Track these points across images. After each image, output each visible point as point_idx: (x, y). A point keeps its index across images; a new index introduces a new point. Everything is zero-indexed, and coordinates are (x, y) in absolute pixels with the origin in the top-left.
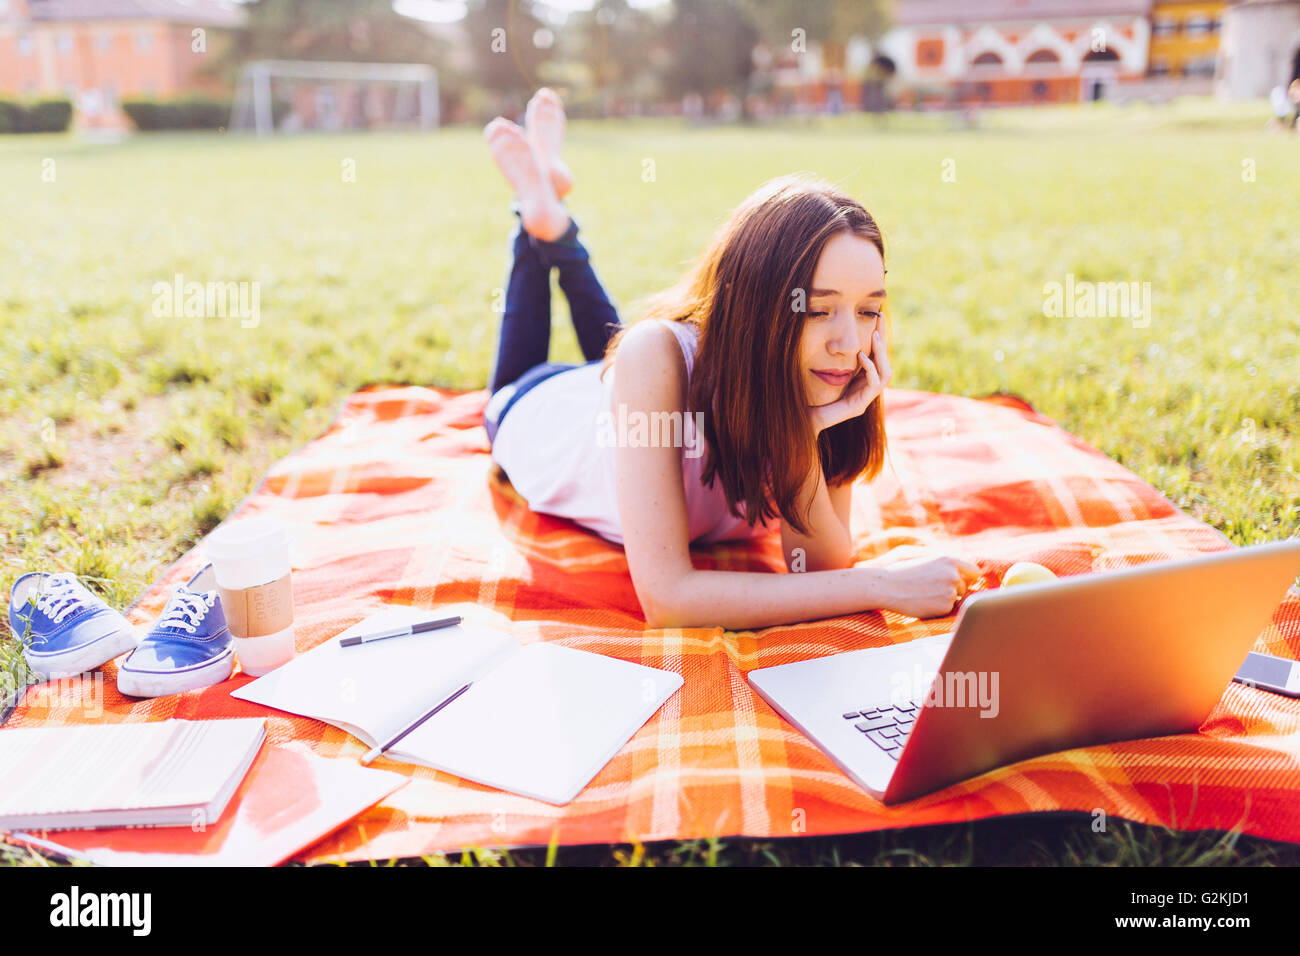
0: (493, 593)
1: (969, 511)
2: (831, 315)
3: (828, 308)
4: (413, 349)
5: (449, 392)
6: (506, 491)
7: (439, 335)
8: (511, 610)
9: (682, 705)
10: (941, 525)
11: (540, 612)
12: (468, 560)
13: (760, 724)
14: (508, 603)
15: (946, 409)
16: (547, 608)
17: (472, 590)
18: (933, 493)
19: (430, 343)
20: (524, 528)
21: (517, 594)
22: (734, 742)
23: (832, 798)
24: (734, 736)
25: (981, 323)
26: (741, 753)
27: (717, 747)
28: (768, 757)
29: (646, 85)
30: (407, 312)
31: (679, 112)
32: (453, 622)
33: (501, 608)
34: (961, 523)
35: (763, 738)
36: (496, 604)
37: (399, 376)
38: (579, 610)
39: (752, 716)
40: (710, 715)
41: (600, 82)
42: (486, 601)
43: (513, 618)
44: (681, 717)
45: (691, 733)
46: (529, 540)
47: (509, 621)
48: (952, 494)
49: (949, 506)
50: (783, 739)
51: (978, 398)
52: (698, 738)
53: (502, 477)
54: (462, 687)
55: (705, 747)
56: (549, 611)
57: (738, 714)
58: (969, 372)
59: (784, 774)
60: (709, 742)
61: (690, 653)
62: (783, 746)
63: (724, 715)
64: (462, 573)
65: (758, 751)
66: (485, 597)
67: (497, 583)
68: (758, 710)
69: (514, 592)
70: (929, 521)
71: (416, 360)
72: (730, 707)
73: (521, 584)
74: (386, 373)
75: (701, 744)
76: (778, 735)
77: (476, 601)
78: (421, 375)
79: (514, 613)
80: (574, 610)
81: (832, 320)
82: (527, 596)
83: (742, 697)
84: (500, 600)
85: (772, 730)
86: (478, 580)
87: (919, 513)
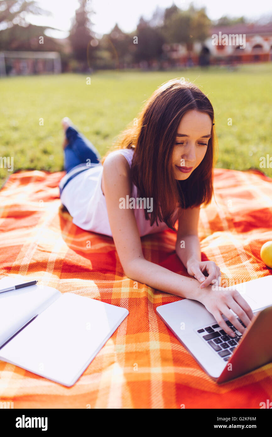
0: (52, 266)
1: (245, 222)
2: (185, 144)
3: (183, 141)
4: (39, 154)
5: (48, 172)
6: (65, 215)
7: (49, 149)
8: (60, 273)
9: (128, 327)
10: (234, 230)
11: (72, 274)
12: (44, 251)
13: (161, 340)
14: (59, 270)
15: (233, 176)
16: (75, 272)
17: (44, 265)
18: (230, 214)
19: (45, 152)
20: (70, 233)
21: (63, 266)
22: (149, 351)
23: (193, 385)
24: (149, 347)
25: (243, 140)
26: (152, 356)
27: (141, 353)
28: (164, 360)
29: (128, 58)
30: (40, 140)
31: (139, 67)
32: (33, 283)
33: (56, 273)
34: (242, 227)
35: (162, 348)
36: (54, 271)
37: (32, 166)
38: (88, 273)
39: (157, 335)
40: (139, 334)
41: (113, 57)
42: (50, 270)
43: (61, 278)
44: (126, 334)
45: (130, 344)
46: (71, 238)
47: (59, 279)
48: (238, 214)
49: (237, 219)
50: (171, 349)
51: (244, 171)
52: (133, 347)
53: (64, 209)
54: (33, 318)
55: (136, 352)
56: (75, 273)
57: (151, 333)
58: (240, 160)
59: (171, 370)
60: (138, 350)
61: (132, 297)
62: (171, 352)
63: (144, 334)
64: (40, 257)
65: (160, 356)
66: (49, 268)
67: (55, 262)
68: (160, 331)
69: (61, 266)
70: (230, 228)
71: (39, 160)
72: (148, 329)
73: (64, 262)
74: (27, 165)
75: (134, 351)
76: (169, 346)
77: (45, 271)
78: (40, 165)
79: (61, 275)
80: (86, 272)
81: (185, 146)
82: (67, 267)
83: (154, 324)
84: (56, 269)
85: (166, 343)
86: (47, 260)
87: (225, 224)
